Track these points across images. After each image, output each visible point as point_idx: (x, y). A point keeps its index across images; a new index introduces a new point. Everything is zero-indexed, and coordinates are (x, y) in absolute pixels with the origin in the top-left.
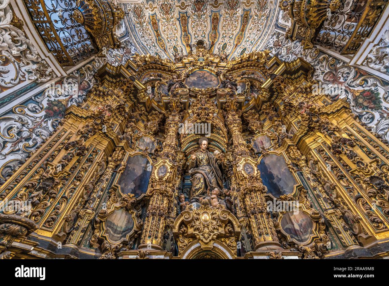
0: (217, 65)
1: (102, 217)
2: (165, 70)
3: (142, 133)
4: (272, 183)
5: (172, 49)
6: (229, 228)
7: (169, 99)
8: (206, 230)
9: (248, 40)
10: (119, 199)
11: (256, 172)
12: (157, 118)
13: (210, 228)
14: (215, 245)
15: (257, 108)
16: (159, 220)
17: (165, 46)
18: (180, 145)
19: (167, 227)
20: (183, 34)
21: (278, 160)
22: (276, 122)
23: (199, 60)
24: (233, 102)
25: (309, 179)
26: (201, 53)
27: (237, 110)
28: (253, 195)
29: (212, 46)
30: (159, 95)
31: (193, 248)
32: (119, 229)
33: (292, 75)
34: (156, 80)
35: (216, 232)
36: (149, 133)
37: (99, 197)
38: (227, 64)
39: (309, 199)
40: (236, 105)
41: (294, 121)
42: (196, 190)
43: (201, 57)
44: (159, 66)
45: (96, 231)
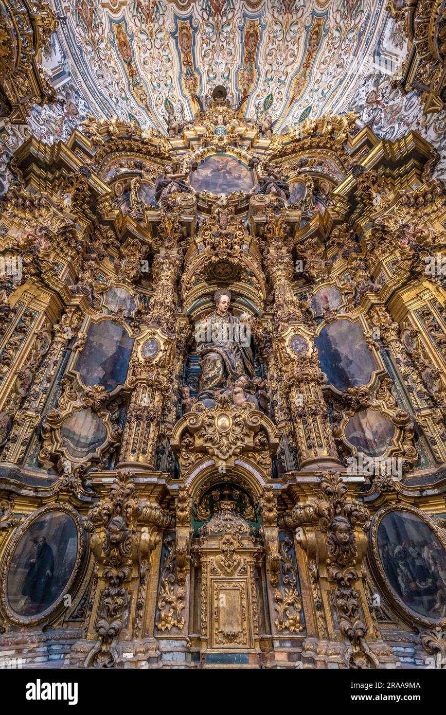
0: (252, 143)
1: (54, 423)
2: (148, 153)
3: (112, 281)
4: (337, 367)
5: (163, 107)
6: (261, 437)
7: (159, 215)
8: (224, 441)
9: (316, 87)
10: (79, 394)
11: (311, 350)
12: (137, 253)
13: (231, 439)
14: (238, 462)
15: (323, 234)
16: (148, 426)
17: (148, 100)
18: (181, 302)
19: (161, 437)
20: (185, 70)
21: (351, 330)
22: (355, 262)
23: (216, 132)
24: (279, 222)
25: (398, 361)
26: (220, 118)
27: (285, 239)
28: (303, 387)
29: (243, 100)
30: (139, 206)
31: (202, 467)
32: (83, 441)
33: (393, 169)
34: (133, 175)
35: (239, 444)
36: (124, 281)
37: (45, 391)
38: (272, 141)
39: (395, 394)
40: (285, 229)
41: (386, 259)
42: (208, 379)
43: (221, 127)
44: (136, 143)
45: (46, 443)
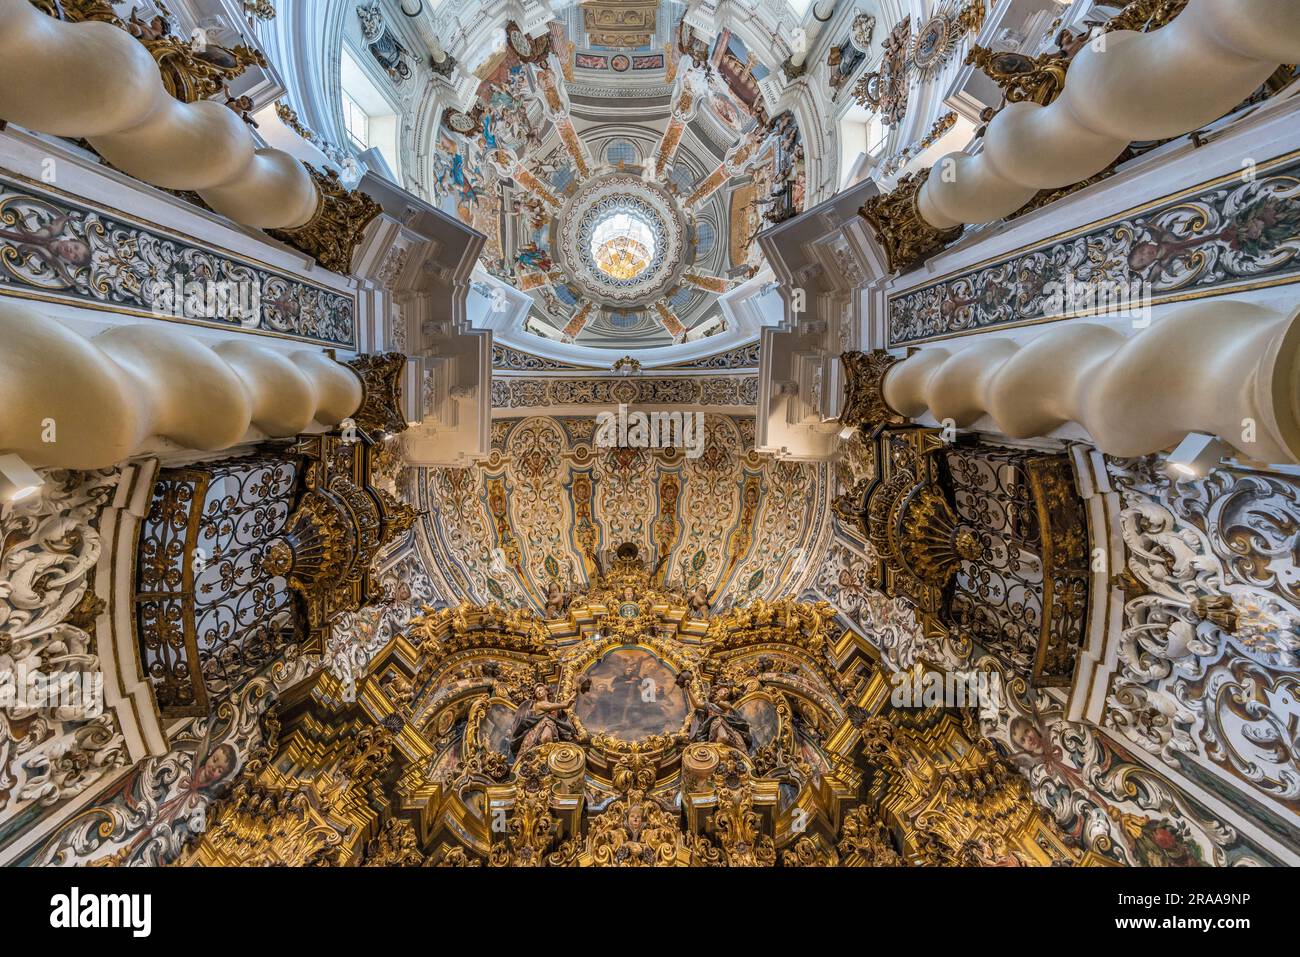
0: (679, 628)
5: (542, 566)
7: (513, 795)
9: (765, 548)
15: (827, 825)
17: (521, 559)
20: (578, 521)
23: (622, 612)
24: (741, 809)
26: (629, 591)
27: (758, 841)
29: (662, 561)
38: (712, 625)
40: (753, 822)
43: (629, 604)
44: (492, 634)
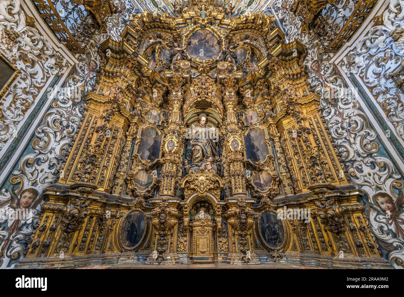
0: (220, 23)
1: (132, 177)
2: (164, 28)
3: (149, 107)
4: (253, 152)
6: (216, 185)
7: (172, 73)
8: (202, 186)
10: (140, 164)
12: (161, 91)
13: (205, 185)
14: (207, 194)
15: (253, 83)
18: (183, 119)
19: (177, 182)
21: (260, 135)
22: (266, 101)
23: (201, 15)
24: (231, 79)
25: (277, 151)
26: (203, 6)
27: (234, 86)
28: (235, 163)
30: (160, 62)
31: (193, 196)
32: (143, 183)
33: (286, 57)
34: (157, 43)
35: (208, 187)
36: (155, 106)
37: (126, 164)
38: (232, 21)
39: (275, 165)
40: (234, 82)
41: (279, 102)
42: (196, 158)
43: (203, 11)
45: (128, 185)
